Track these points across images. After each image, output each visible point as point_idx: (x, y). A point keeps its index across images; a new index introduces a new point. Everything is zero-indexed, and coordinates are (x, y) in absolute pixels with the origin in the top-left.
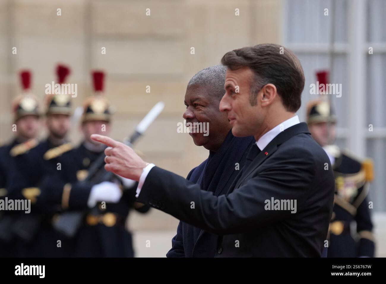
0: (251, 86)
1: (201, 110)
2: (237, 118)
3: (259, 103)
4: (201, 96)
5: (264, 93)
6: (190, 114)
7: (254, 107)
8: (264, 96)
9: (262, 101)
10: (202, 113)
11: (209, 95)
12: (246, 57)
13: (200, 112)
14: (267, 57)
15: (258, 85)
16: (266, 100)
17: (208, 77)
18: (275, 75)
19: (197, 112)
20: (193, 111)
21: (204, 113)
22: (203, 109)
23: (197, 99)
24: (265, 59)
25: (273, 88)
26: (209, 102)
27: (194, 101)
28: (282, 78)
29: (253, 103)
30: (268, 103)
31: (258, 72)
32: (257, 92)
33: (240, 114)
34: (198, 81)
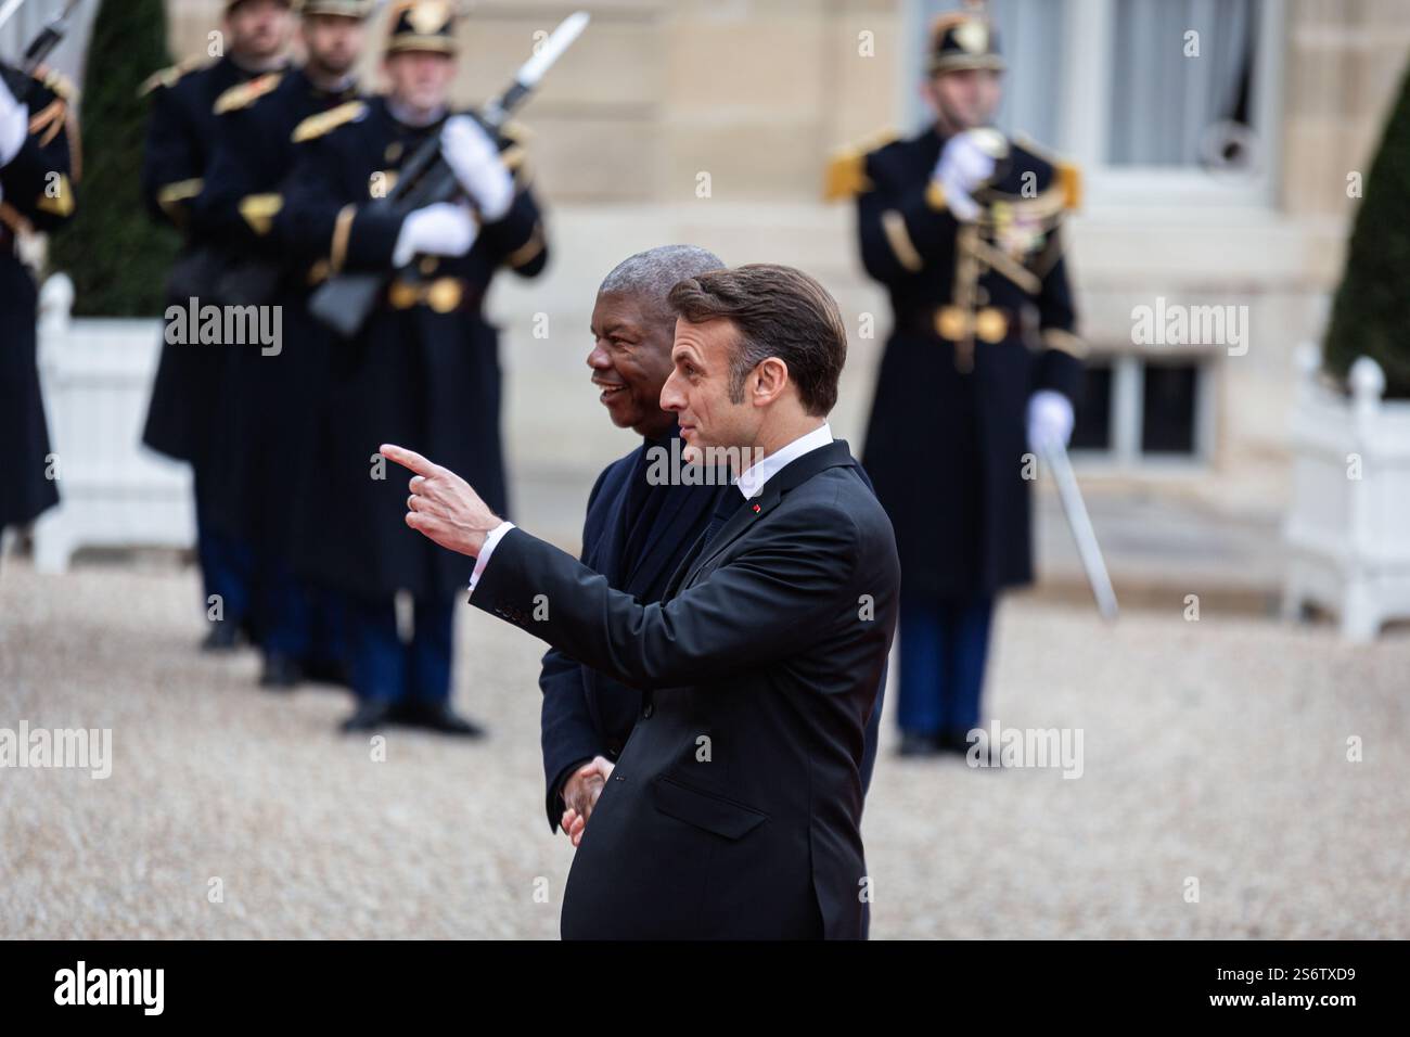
0: (733, 361)
1: (626, 351)
2: (700, 425)
3: (748, 398)
4: (627, 321)
5: (760, 375)
6: (603, 360)
7: (738, 406)
8: (760, 382)
9: (756, 393)
10: (628, 359)
11: (646, 318)
12: (723, 296)
13: (625, 355)
14: (769, 297)
15: (748, 359)
16: (764, 391)
17: (643, 278)
18: (787, 339)
19: (618, 356)
20: (608, 352)
21: (634, 359)
22: (632, 350)
23: (619, 327)
24: (765, 302)
25: (781, 367)
26: (643, 335)
27: (611, 331)
28: (799, 346)
29: (736, 397)
30: (768, 398)
31: (749, 331)
32: (746, 374)
33: (706, 418)
34: (621, 286)
